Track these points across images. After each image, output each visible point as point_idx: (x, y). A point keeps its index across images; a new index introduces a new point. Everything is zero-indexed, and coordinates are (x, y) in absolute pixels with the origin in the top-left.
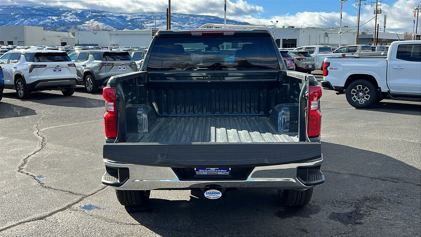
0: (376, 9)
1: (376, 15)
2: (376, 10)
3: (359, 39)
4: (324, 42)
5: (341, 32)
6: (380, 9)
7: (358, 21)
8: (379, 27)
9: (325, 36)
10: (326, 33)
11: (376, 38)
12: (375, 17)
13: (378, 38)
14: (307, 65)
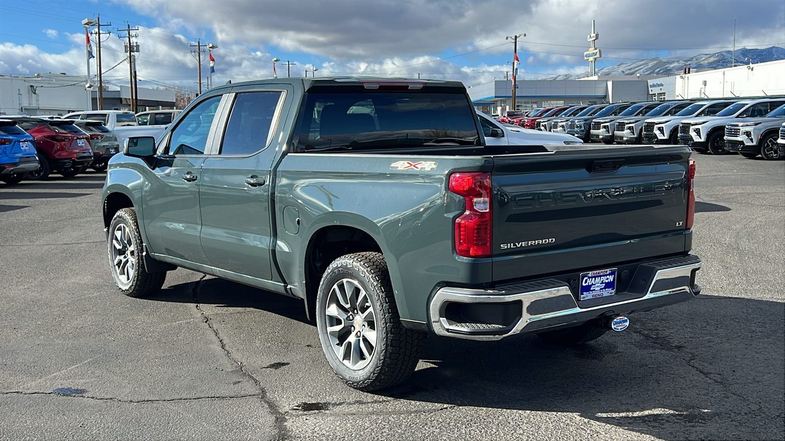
0: (128, 43)
1: (130, 54)
2: (128, 45)
3: (105, 99)
4: (30, 104)
5: (90, 85)
6: (137, 43)
7: (98, 64)
8: (137, 77)
9: (29, 93)
10: (31, 86)
11: (134, 98)
12: (129, 58)
13: (138, 98)
14: (107, 149)
